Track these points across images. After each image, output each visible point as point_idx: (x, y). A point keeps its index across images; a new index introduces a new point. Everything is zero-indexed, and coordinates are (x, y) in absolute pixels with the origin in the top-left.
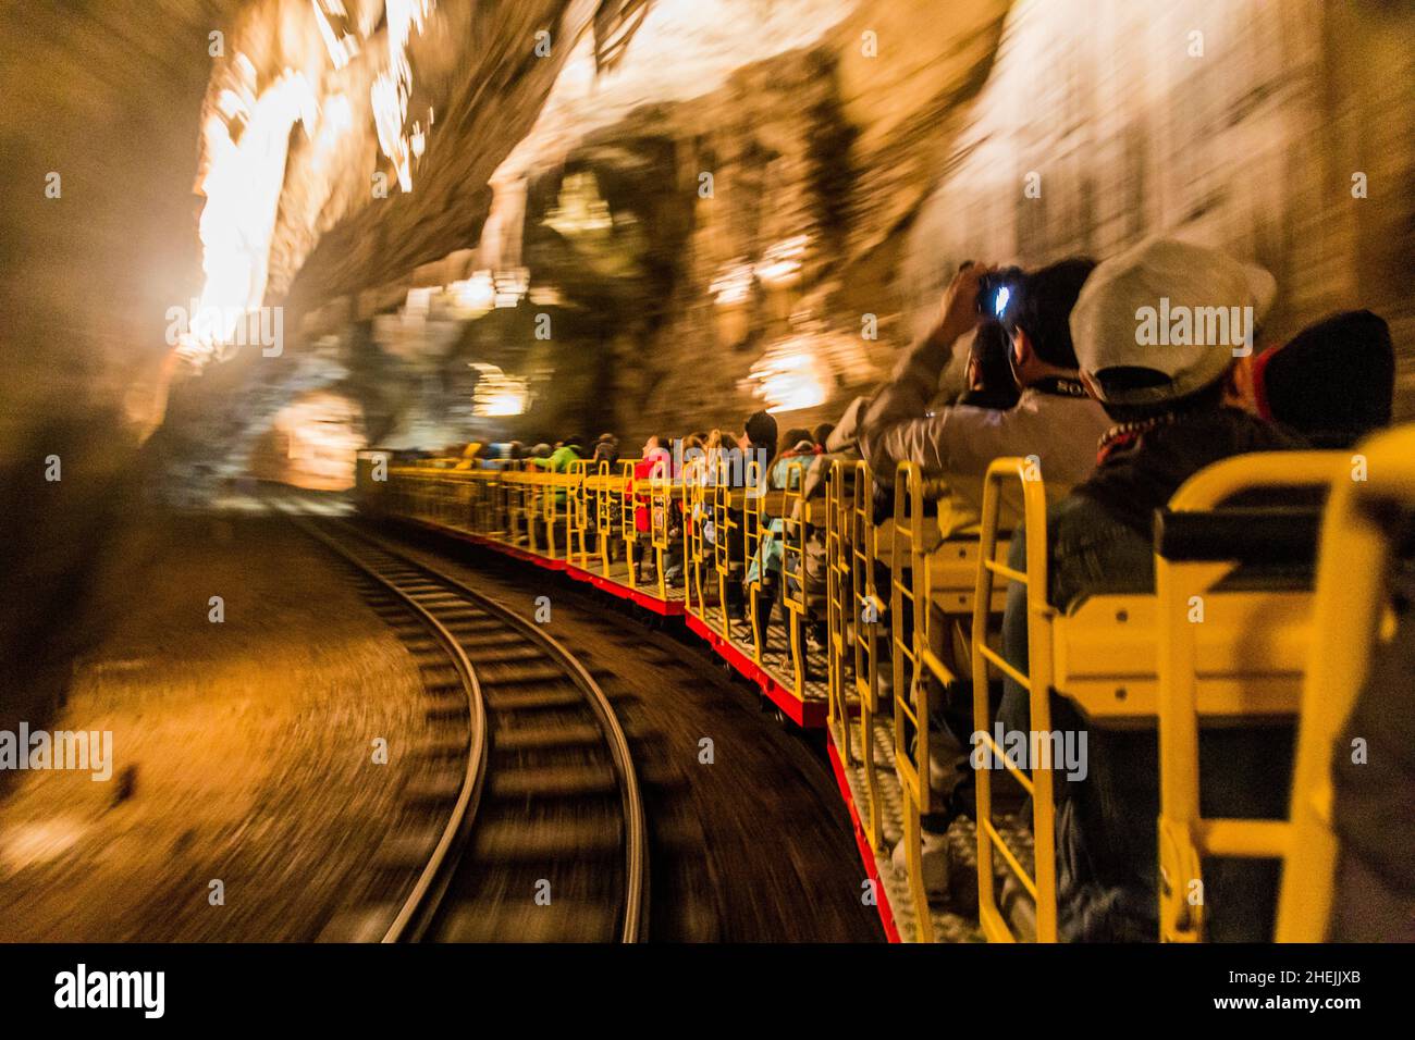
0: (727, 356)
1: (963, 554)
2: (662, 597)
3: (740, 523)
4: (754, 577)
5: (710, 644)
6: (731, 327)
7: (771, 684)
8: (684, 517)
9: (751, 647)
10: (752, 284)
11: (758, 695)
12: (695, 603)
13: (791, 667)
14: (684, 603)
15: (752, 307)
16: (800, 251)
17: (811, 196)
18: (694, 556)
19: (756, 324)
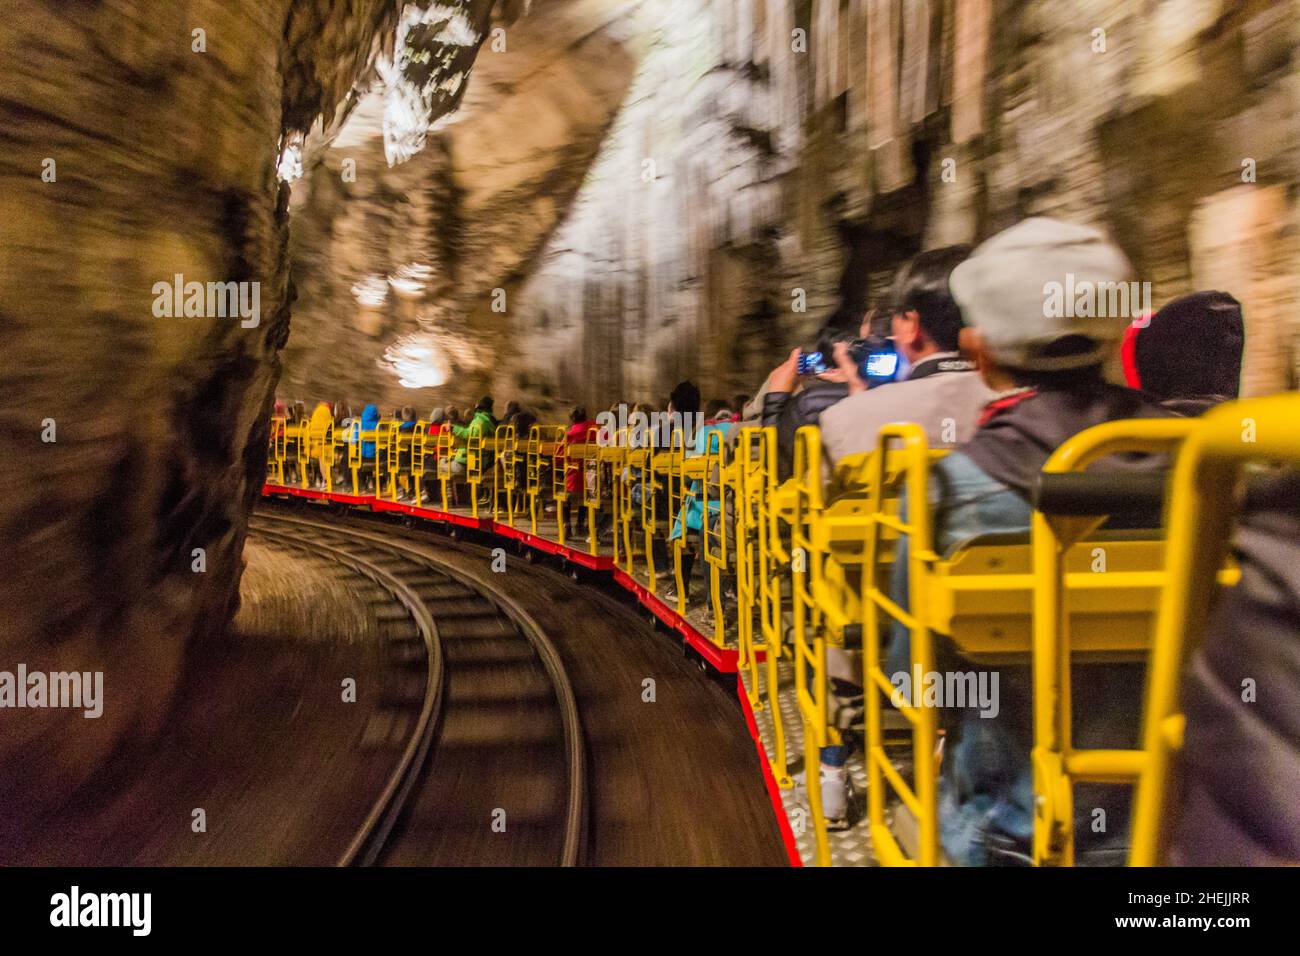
0: (367, 344)
1: (856, 510)
2: (593, 553)
3: (666, 484)
4: (677, 533)
5: (636, 596)
6: (368, 323)
7: (693, 632)
8: (614, 479)
9: (674, 599)
10: (387, 295)
11: (681, 644)
12: (623, 559)
13: (711, 617)
14: (612, 559)
15: (385, 310)
16: (425, 276)
17: (432, 239)
18: (623, 515)
19: (388, 323)
